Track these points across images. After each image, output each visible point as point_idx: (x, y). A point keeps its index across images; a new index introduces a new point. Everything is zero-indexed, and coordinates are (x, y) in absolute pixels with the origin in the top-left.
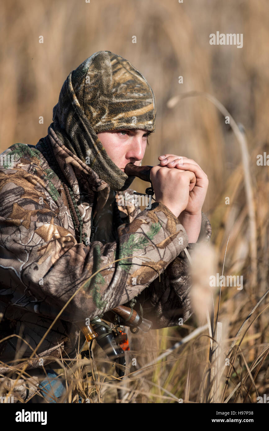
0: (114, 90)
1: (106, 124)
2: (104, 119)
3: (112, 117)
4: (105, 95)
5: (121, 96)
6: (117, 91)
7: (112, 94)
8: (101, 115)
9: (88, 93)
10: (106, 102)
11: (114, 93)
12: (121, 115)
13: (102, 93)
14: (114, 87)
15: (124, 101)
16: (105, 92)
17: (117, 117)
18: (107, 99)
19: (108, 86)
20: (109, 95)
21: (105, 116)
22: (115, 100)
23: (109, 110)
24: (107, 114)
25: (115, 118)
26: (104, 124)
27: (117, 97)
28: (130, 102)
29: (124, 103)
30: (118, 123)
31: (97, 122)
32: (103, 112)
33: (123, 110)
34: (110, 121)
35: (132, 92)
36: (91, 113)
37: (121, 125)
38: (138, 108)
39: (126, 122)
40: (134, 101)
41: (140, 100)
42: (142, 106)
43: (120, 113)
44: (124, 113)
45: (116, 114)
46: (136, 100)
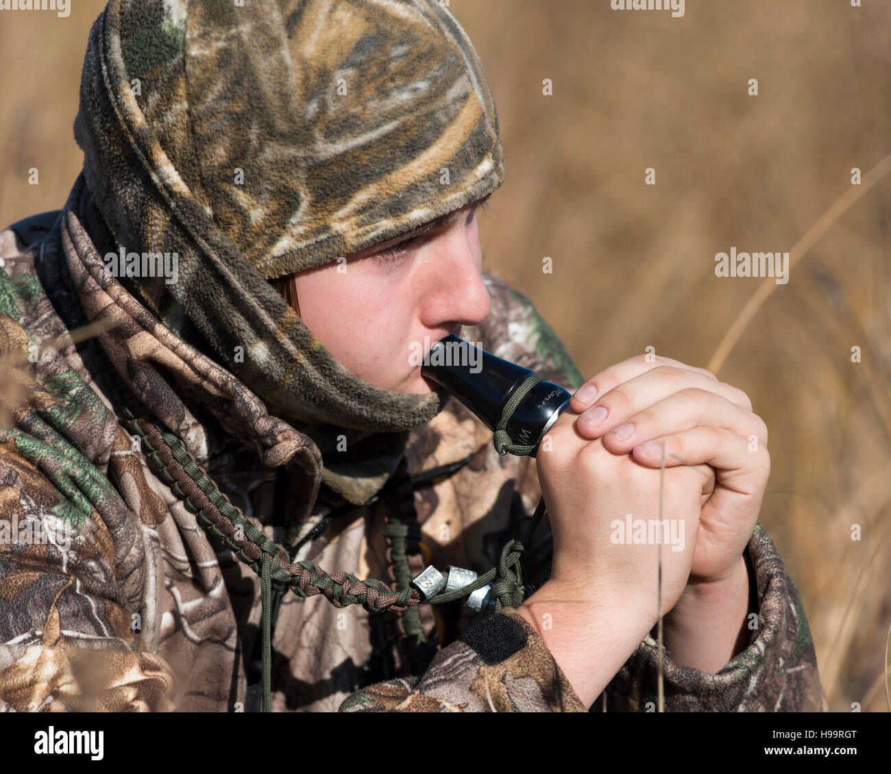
0: (313, 107)
1: (312, 241)
2: (300, 223)
3: (330, 212)
4: (283, 135)
5: (346, 125)
6: (323, 107)
7: (307, 128)
8: (285, 212)
9: (210, 140)
10: (293, 162)
11: (315, 122)
12: (362, 197)
13: (270, 133)
14: (308, 96)
15: (361, 140)
16: (281, 125)
17: (351, 206)
18: (292, 151)
19: (284, 97)
20: (301, 135)
21: (299, 213)
22: (328, 149)
23: (313, 191)
24: (304, 205)
25: (341, 213)
26: (302, 245)
27: (332, 134)
28: (387, 136)
29: (365, 148)
30: (360, 227)
31: (273, 240)
32: (288, 202)
33: (367, 176)
34: (326, 228)
35: (384, 93)
36: (242, 214)
37: (373, 230)
38: (426, 145)
39: (391, 213)
40: (404, 124)
41: (424, 110)
42: (438, 130)
43: (358, 188)
44: (375, 185)
45: (345, 198)
46: (411, 118)
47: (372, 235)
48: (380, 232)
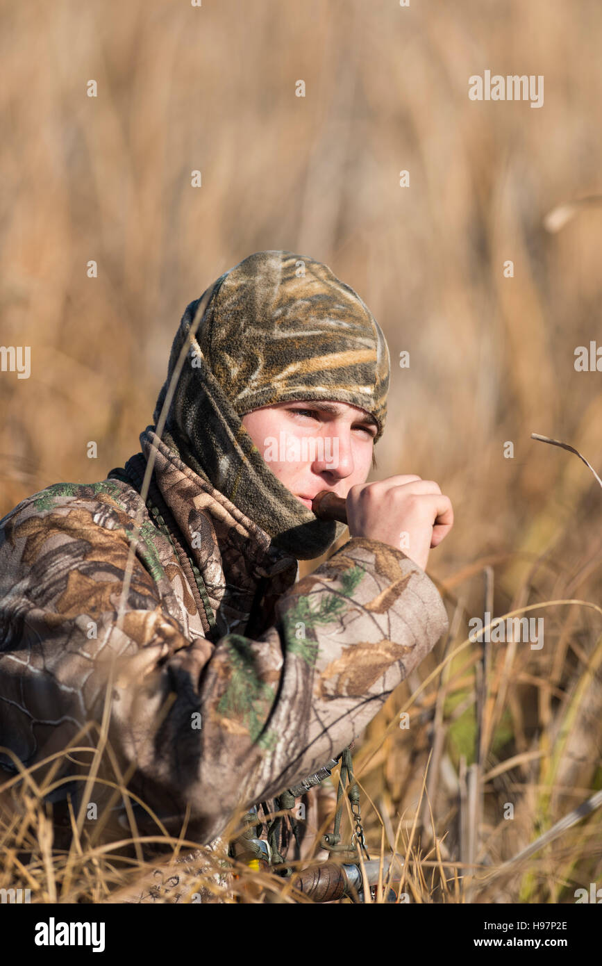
0: (279, 312)
1: (260, 390)
2: (256, 380)
3: (274, 375)
4: (258, 323)
5: (294, 324)
6: (284, 313)
7: (272, 321)
8: (249, 371)
9: (220, 325)
10: (259, 338)
11: (276, 319)
12: (292, 369)
13: (252, 322)
14: (280, 305)
15: (299, 334)
16: (259, 318)
17: (285, 373)
18: (261, 333)
19: (266, 305)
20: (267, 324)
21: (257, 372)
22: (278, 334)
23: (266, 358)
24: (261, 367)
25: (279, 377)
26: (254, 393)
27: (284, 325)
28: (313, 336)
29: (299, 339)
30: (287, 386)
31: (240, 390)
32: (252, 366)
33: (297, 356)
34: (269, 384)
35: (321, 317)
36: (226, 369)
37: (293, 390)
38: (334, 351)
39: (306, 383)
40: (325, 334)
41: (340, 334)
42: (344, 348)
43: (290, 362)
44: (300, 363)
45: (283, 366)
46: (331, 334)
47: (292, 392)
48: (297, 391)
